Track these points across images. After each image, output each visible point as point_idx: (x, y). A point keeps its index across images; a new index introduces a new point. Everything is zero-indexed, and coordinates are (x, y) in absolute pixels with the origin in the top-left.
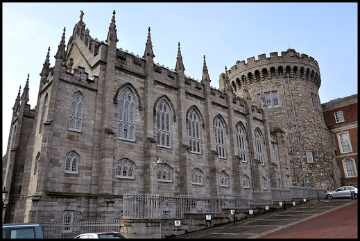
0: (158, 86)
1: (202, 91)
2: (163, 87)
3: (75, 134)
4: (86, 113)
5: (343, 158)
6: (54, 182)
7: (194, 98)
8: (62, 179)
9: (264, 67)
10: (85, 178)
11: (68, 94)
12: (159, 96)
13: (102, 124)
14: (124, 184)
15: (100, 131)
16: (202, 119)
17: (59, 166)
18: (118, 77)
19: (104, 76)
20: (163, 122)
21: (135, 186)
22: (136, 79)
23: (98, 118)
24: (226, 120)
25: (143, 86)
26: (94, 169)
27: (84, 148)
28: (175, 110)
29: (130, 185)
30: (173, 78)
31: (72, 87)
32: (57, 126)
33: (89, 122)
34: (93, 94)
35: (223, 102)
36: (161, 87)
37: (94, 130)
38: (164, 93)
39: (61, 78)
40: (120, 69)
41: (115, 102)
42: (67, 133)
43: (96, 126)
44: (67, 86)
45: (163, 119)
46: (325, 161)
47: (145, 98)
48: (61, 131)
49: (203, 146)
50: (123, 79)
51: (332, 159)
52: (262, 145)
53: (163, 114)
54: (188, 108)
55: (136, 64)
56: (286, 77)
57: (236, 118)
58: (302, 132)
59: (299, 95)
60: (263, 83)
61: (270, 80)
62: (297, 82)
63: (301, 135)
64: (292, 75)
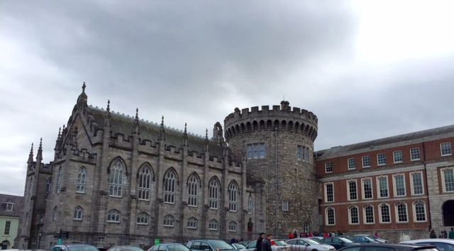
0: (142, 155)
1: (180, 155)
2: (146, 156)
3: (80, 195)
4: (88, 180)
5: (326, 207)
6: (67, 226)
7: (172, 161)
8: (72, 224)
10: (86, 222)
11: (76, 169)
12: (143, 162)
13: (99, 188)
14: (112, 227)
15: (97, 192)
16: (178, 177)
17: (70, 215)
18: (111, 153)
19: (101, 153)
20: (145, 182)
21: (120, 227)
22: (125, 152)
23: (96, 183)
24: (201, 176)
25: (130, 157)
26: (92, 217)
27: (86, 204)
28: (155, 172)
29: (117, 227)
30: (155, 147)
31: (79, 164)
32: (68, 191)
33: (90, 186)
34: (93, 167)
35: (199, 161)
36: (144, 155)
37: (93, 191)
38: (146, 160)
39: (71, 158)
40: (113, 146)
41: (109, 171)
42: (75, 195)
43: (95, 188)
44: (75, 164)
45: (145, 179)
46: (301, 209)
47: (131, 166)
48: (71, 194)
49: (176, 198)
50: (114, 153)
51: (312, 208)
52: (237, 194)
53: (145, 176)
54: (166, 170)
55: (125, 140)
56: (274, 130)
57: (213, 173)
58: (281, 183)
59: (285, 148)
60: (253, 134)
61: (259, 132)
62: (285, 135)
63: (279, 185)
64: (280, 128)
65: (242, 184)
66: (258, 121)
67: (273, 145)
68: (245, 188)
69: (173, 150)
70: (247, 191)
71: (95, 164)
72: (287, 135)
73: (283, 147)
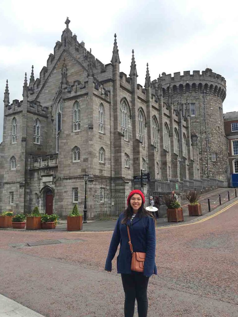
1: (158, 104)
2: (140, 101)
3: (101, 135)
5: (233, 159)
6: (95, 169)
7: (154, 110)
8: (98, 167)
9: (188, 82)
10: (108, 166)
11: (97, 105)
12: (139, 107)
16: (158, 126)
17: (96, 157)
19: (114, 91)
21: (130, 172)
22: (128, 94)
23: (112, 124)
24: (169, 126)
26: (113, 160)
27: (107, 146)
28: (146, 118)
30: (144, 93)
31: (98, 100)
32: (94, 129)
33: (107, 127)
34: (109, 105)
35: (168, 113)
37: (111, 132)
38: (141, 105)
43: (112, 130)
44: (96, 99)
46: (223, 161)
47: (134, 109)
48: (96, 133)
51: (227, 159)
55: (127, 82)
56: (203, 93)
58: (210, 138)
59: (211, 108)
60: (185, 95)
61: (190, 94)
62: (211, 97)
63: (209, 140)
64: (208, 91)
66: (191, 84)
67: (203, 105)
69: (154, 99)
72: (212, 97)
73: (210, 107)
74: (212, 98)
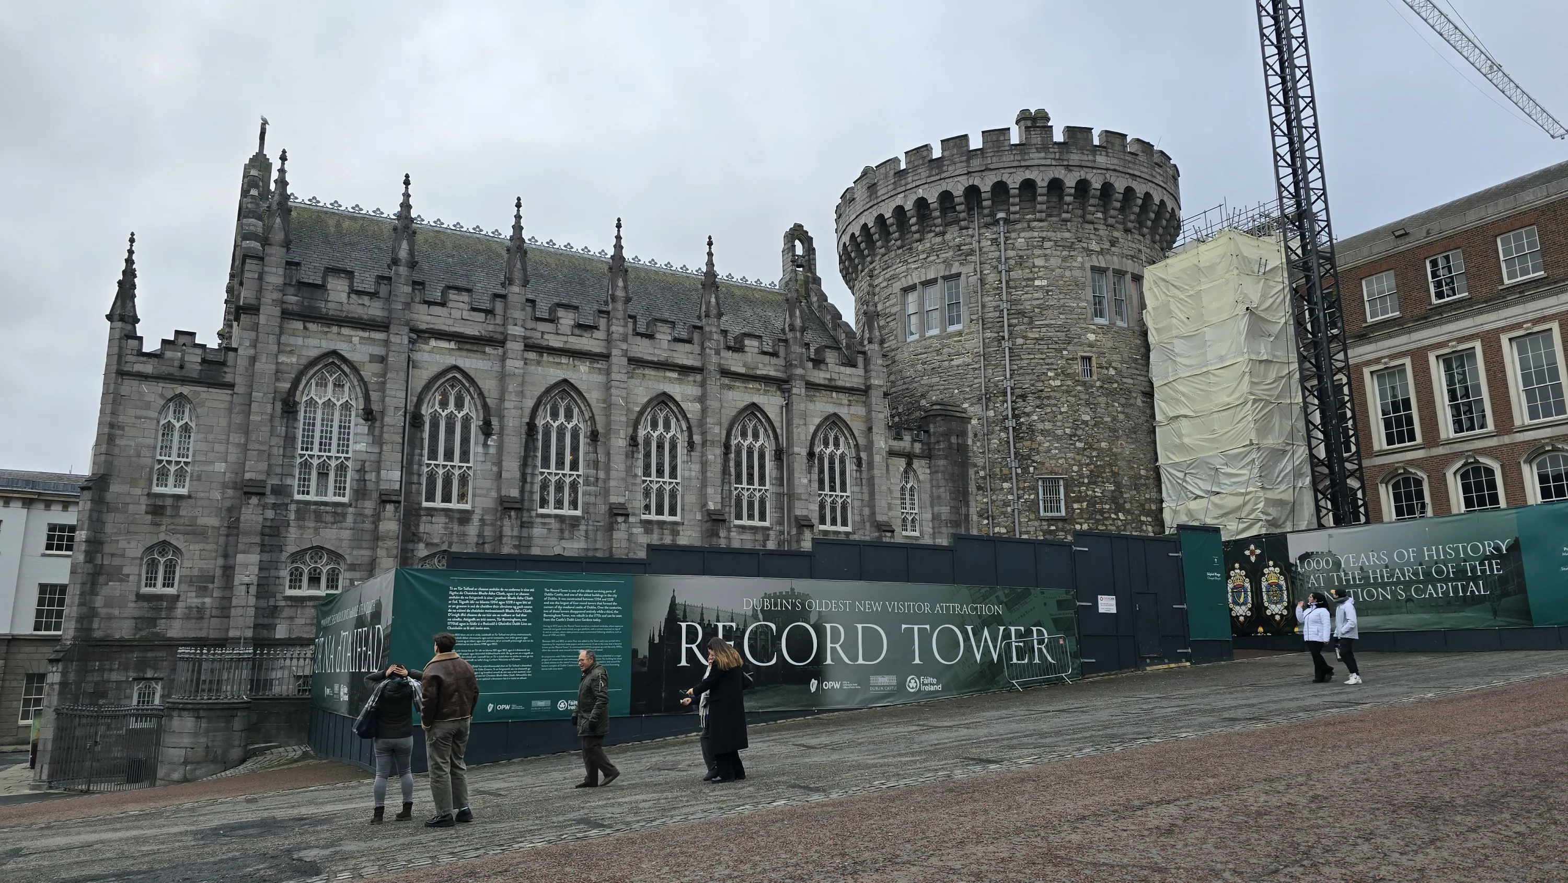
0: (433, 343)
1: (600, 333)
2: (452, 345)
3: (169, 502)
4: (203, 446)
6: (110, 618)
7: (564, 360)
8: (132, 609)
10: (193, 601)
11: (148, 406)
12: (436, 370)
13: (242, 471)
14: (308, 611)
15: (236, 487)
17: (124, 579)
18: (297, 341)
19: (254, 345)
22: (357, 335)
23: (234, 455)
25: (379, 351)
26: (218, 581)
27: (196, 532)
28: (490, 405)
30: (488, 312)
31: (159, 387)
32: (115, 488)
33: (210, 468)
34: (221, 395)
35: (684, 356)
36: (444, 344)
37: (224, 486)
38: (451, 361)
39: (127, 368)
40: (306, 316)
42: (147, 502)
43: (228, 475)
44: (145, 387)
45: (450, 431)
47: (382, 386)
48: (129, 500)
49: (589, 495)
50: (313, 342)
52: (850, 467)
53: (450, 420)
54: (537, 393)
55: (359, 293)
56: (994, 223)
57: (740, 397)
58: (1028, 415)
59: (1037, 283)
60: (920, 248)
61: (939, 239)
62: (1036, 234)
63: (1023, 423)
64: (1015, 213)
65: (870, 429)
66: (932, 197)
67: (992, 278)
68: (881, 442)
69: (567, 319)
70: (892, 453)
71: (231, 386)
72: (1044, 234)
73: (1033, 279)
74: (1043, 238)
